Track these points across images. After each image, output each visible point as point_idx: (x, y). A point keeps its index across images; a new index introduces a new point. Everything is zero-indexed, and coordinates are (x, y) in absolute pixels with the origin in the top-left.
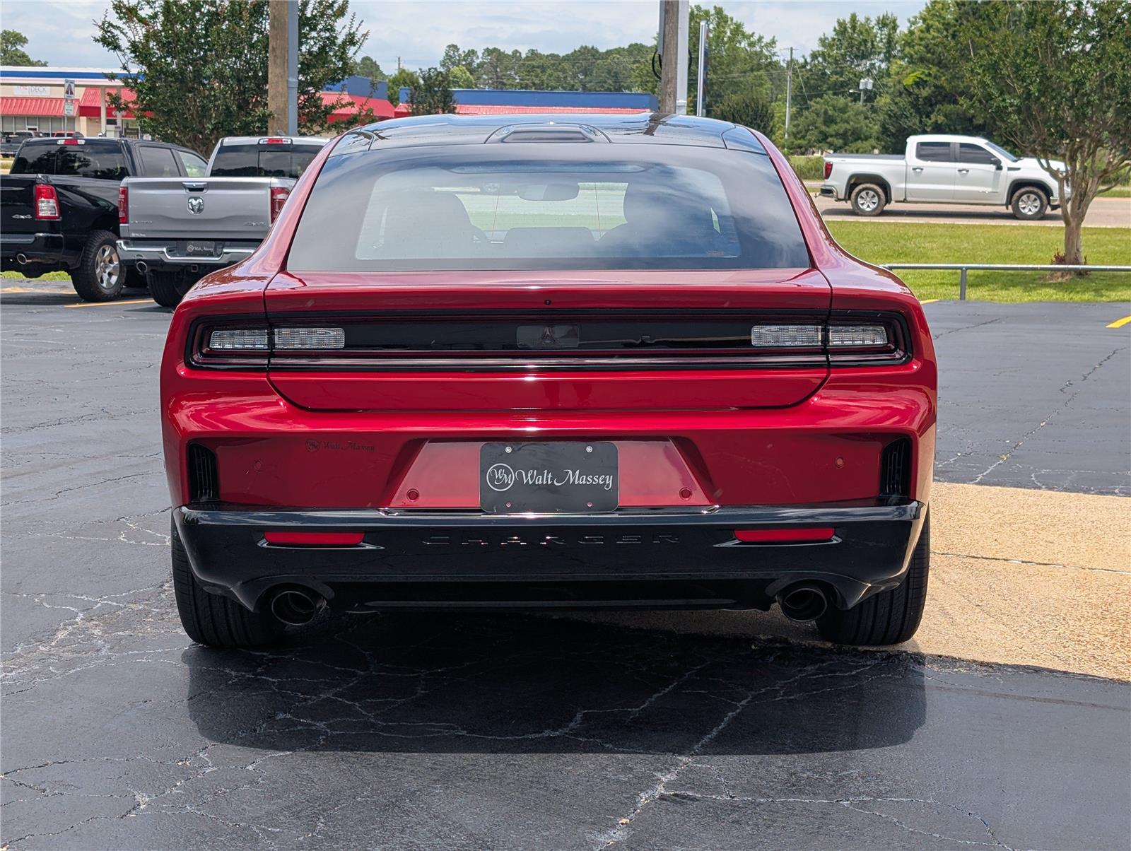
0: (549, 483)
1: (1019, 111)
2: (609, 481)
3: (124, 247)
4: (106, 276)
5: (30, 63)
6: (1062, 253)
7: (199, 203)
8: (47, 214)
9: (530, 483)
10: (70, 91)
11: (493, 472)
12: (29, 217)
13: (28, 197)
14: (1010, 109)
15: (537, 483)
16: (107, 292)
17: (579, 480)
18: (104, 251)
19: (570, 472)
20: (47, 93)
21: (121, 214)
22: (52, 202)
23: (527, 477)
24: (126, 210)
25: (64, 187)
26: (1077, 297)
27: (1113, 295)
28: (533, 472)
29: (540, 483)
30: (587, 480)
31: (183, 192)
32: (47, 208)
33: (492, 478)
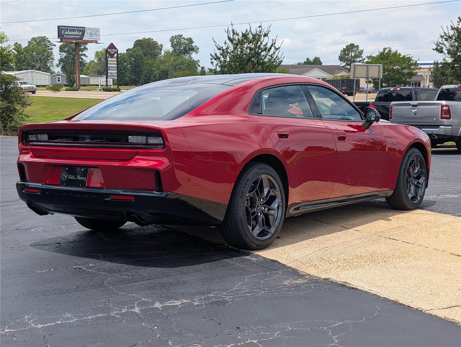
2: (85, 179)
7: (415, 111)
15: (71, 179)
17: (79, 178)
23: (69, 177)
24: (391, 115)
30: (81, 178)
31: (410, 107)
33: (63, 176)
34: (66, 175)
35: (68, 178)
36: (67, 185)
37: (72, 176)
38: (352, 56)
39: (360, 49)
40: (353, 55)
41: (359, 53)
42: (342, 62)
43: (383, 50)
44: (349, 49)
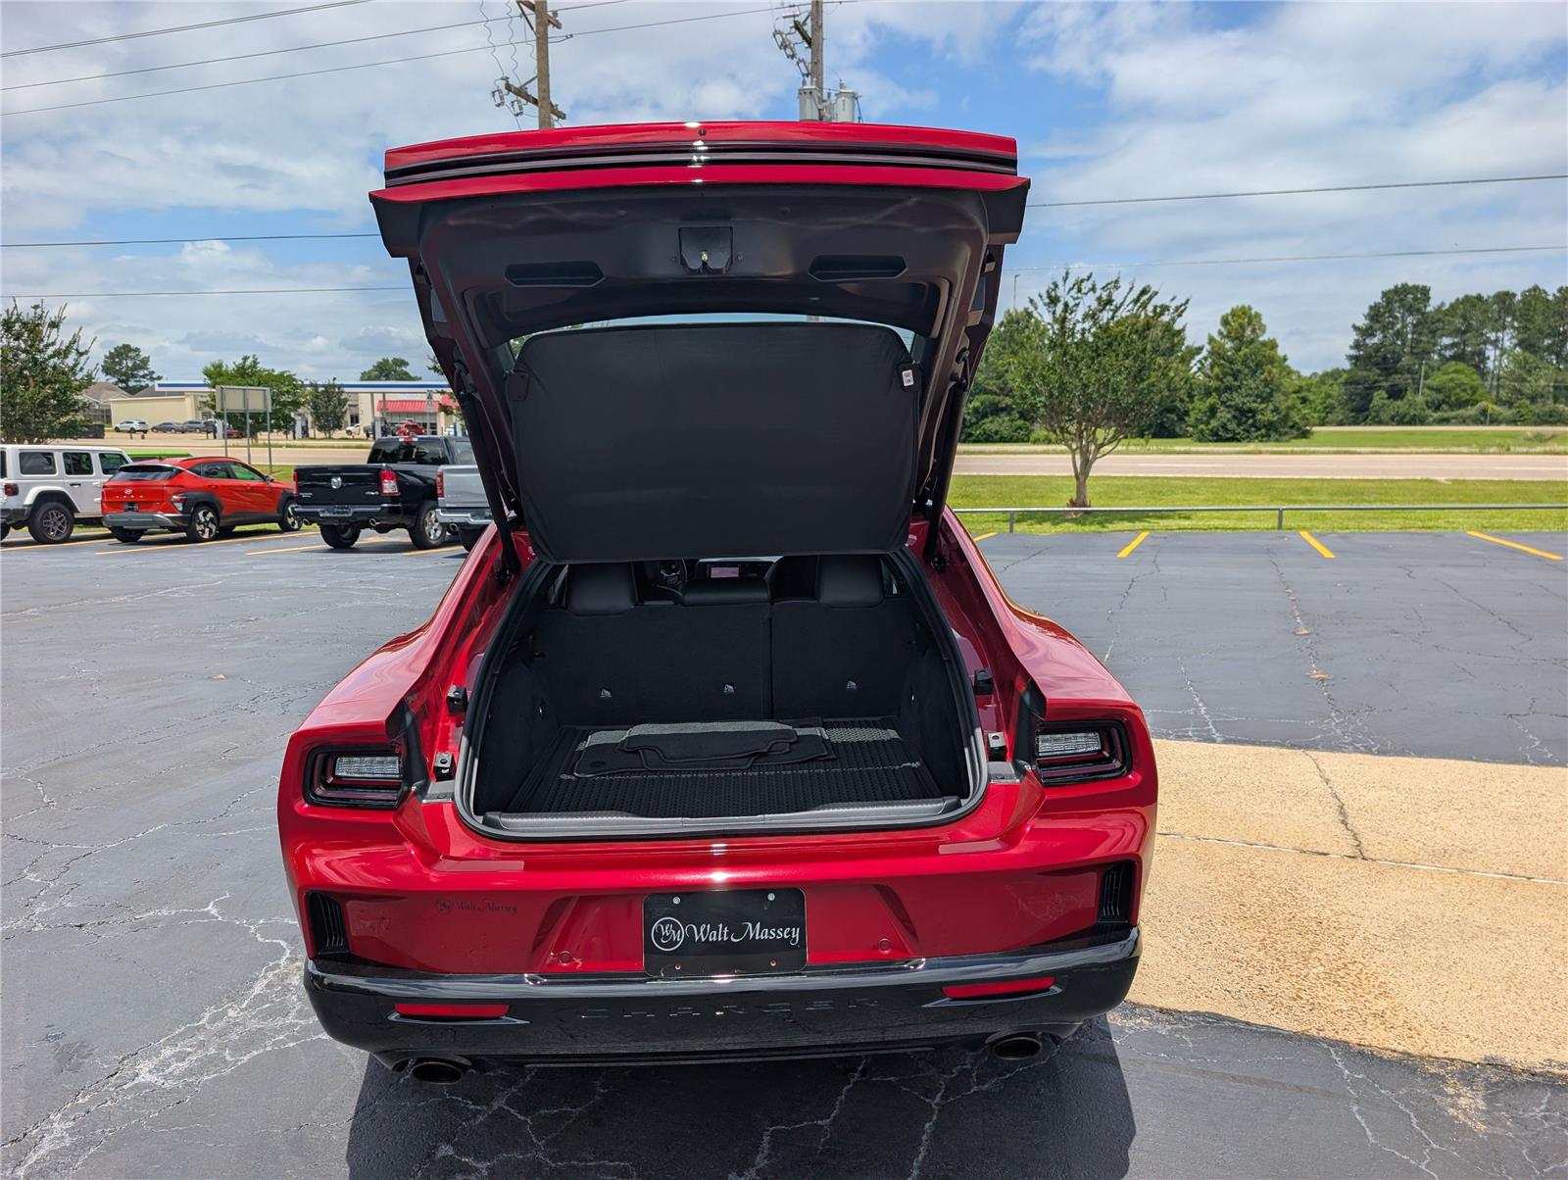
0: (725, 939)
1: (1045, 406)
2: (796, 934)
3: (442, 514)
4: (433, 531)
5: (411, 379)
6: (1074, 497)
8: (390, 491)
9: (703, 940)
10: (430, 397)
11: (659, 928)
12: (377, 493)
13: (377, 478)
14: (1039, 405)
15: (711, 940)
16: (434, 542)
17: (760, 934)
18: (431, 514)
19: (750, 925)
20: (419, 397)
21: (439, 492)
22: (393, 483)
23: (699, 932)
24: (442, 488)
25: (405, 472)
26: (1087, 528)
27: (1111, 527)
28: (706, 928)
29: (715, 939)
30: (769, 934)
32: (389, 487)
33: (658, 935)
34: (676, 928)
35: (689, 938)
36: (692, 971)
37: (714, 928)
38: (127, 366)
39: (143, 354)
40: (130, 365)
41: (142, 361)
42: (109, 377)
43: (241, 361)
44: (122, 354)
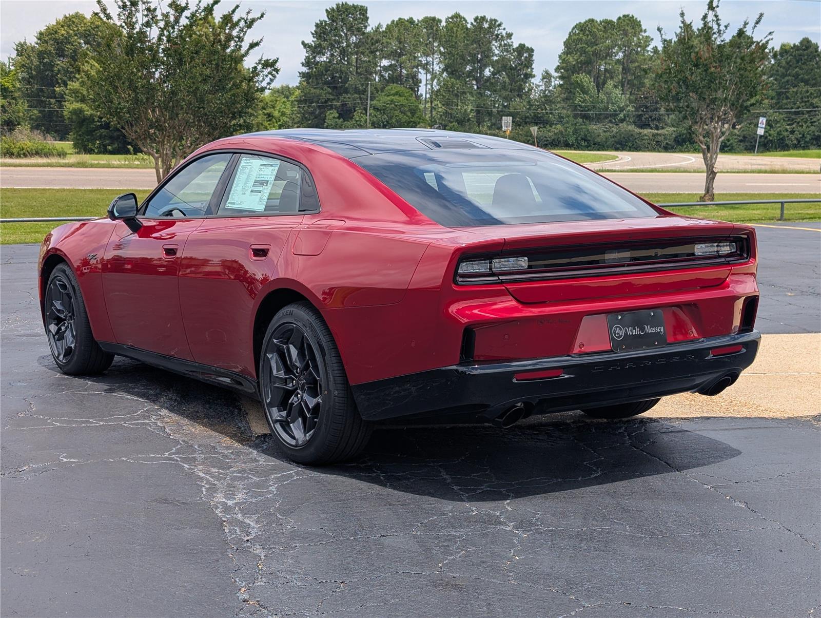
11: (615, 330)
33: (615, 333)
34: (621, 330)
35: (626, 334)
36: (629, 348)
37: (634, 329)
